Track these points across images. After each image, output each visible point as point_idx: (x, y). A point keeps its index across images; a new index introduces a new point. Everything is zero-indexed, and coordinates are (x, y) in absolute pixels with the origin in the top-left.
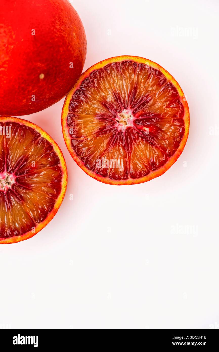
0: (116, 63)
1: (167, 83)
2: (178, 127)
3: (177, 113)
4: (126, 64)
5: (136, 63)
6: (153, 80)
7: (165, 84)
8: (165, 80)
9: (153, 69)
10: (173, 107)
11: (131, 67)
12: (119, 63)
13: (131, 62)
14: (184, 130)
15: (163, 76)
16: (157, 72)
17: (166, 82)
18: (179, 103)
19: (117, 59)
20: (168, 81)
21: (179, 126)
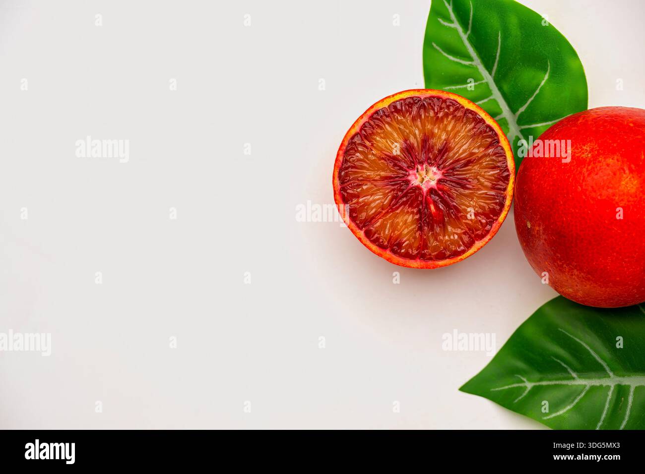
0: (482, 119)
1: (502, 194)
2: (461, 243)
3: (477, 230)
4: (490, 131)
5: (498, 142)
6: (493, 175)
7: (499, 191)
8: (505, 189)
9: (507, 166)
10: (480, 221)
11: (489, 140)
12: (484, 122)
13: (496, 135)
14: (463, 252)
15: (508, 184)
16: (506, 174)
17: (502, 192)
18: (491, 223)
19: (486, 117)
20: (505, 193)
21: (464, 243)
